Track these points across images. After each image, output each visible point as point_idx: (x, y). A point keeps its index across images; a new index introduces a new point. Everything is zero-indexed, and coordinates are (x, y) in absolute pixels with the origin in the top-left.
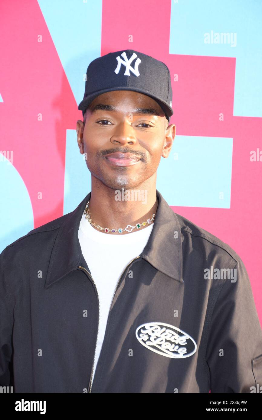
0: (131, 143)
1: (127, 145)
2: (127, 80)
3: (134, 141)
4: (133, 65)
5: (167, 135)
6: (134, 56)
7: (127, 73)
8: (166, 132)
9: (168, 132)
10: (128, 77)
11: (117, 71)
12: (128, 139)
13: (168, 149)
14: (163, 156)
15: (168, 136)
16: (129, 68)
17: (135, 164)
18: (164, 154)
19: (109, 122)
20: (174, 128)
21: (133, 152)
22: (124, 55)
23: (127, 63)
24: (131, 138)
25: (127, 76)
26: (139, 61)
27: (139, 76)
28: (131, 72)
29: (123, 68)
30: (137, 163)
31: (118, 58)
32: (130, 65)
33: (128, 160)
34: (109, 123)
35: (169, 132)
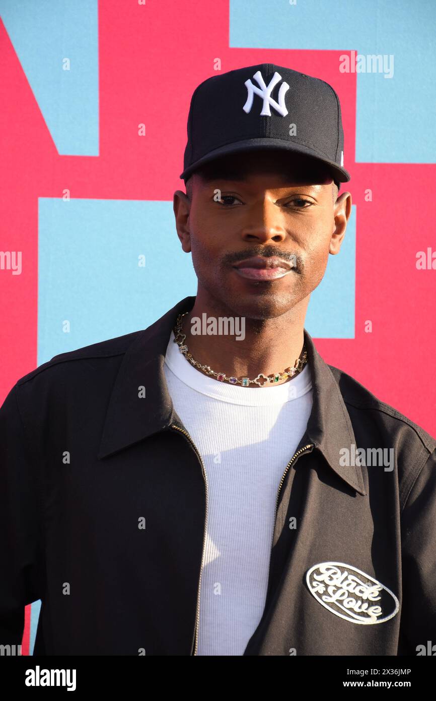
0: (277, 238)
1: (270, 242)
2: (266, 123)
3: (283, 234)
4: (275, 95)
5: (336, 212)
6: (277, 77)
7: (266, 112)
8: (335, 207)
9: (338, 207)
10: (268, 119)
11: (247, 107)
12: (273, 232)
13: (339, 237)
14: (330, 253)
15: (339, 214)
16: (268, 101)
17: (283, 277)
18: (333, 249)
19: (237, 199)
20: (348, 199)
21: (281, 254)
22: (258, 76)
23: (266, 93)
24: (278, 228)
25: (266, 117)
26: (285, 87)
27: (287, 116)
28: (272, 109)
29: (258, 101)
30: (288, 273)
31: (248, 83)
32: (271, 96)
33: (273, 270)
34: (236, 202)
35: (340, 208)
